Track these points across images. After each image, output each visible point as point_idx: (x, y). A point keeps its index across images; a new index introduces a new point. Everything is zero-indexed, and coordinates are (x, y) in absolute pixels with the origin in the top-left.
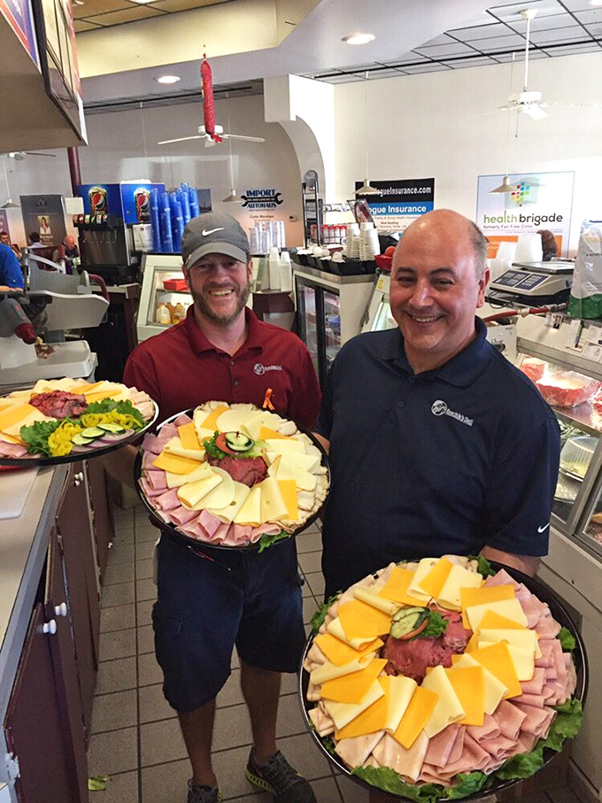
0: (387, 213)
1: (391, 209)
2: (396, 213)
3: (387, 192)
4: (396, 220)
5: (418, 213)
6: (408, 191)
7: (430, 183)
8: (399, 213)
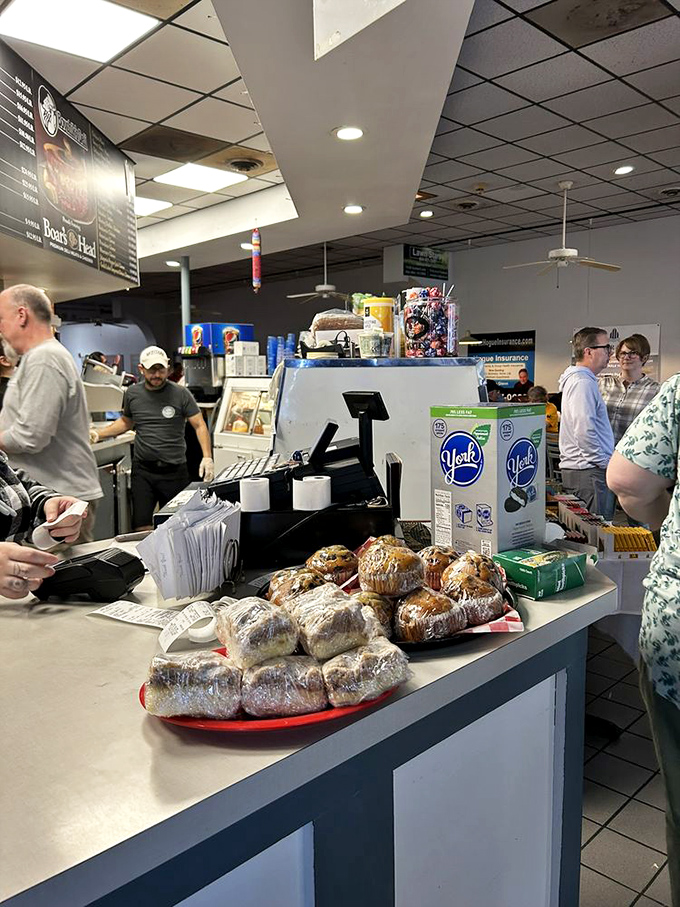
0: (494, 361)
1: (498, 358)
2: (502, 362)
3: (495, 343)
4: (502, 368)
5: (521, 361)
6: (512, 342)
7: (531, 334)
8: (505, 362)
